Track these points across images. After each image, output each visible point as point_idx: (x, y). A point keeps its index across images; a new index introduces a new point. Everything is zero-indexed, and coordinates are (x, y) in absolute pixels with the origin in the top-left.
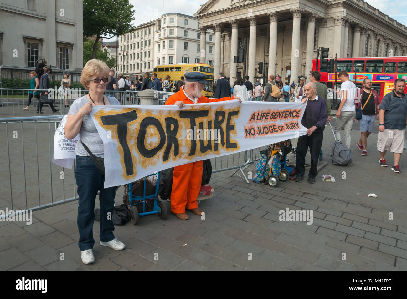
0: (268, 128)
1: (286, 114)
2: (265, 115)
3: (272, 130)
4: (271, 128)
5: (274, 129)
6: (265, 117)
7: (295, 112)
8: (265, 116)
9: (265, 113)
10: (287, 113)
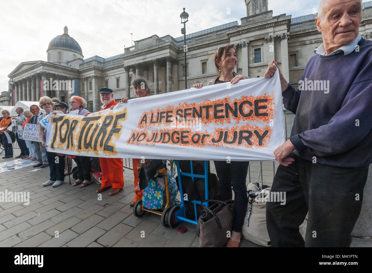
0: (171, 135)
1: (216, 112)
2: (165, 115)
3: (177, 138)
4: (176, 136)
5: (183, 137)
6: (165, 119)
7: (247, 105)
8: (164, 117)
9: (164, 112)
10: (219, 108)
